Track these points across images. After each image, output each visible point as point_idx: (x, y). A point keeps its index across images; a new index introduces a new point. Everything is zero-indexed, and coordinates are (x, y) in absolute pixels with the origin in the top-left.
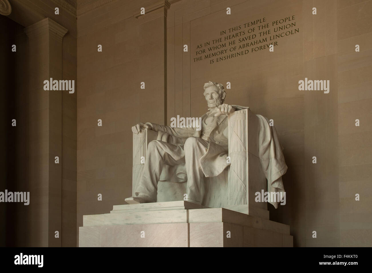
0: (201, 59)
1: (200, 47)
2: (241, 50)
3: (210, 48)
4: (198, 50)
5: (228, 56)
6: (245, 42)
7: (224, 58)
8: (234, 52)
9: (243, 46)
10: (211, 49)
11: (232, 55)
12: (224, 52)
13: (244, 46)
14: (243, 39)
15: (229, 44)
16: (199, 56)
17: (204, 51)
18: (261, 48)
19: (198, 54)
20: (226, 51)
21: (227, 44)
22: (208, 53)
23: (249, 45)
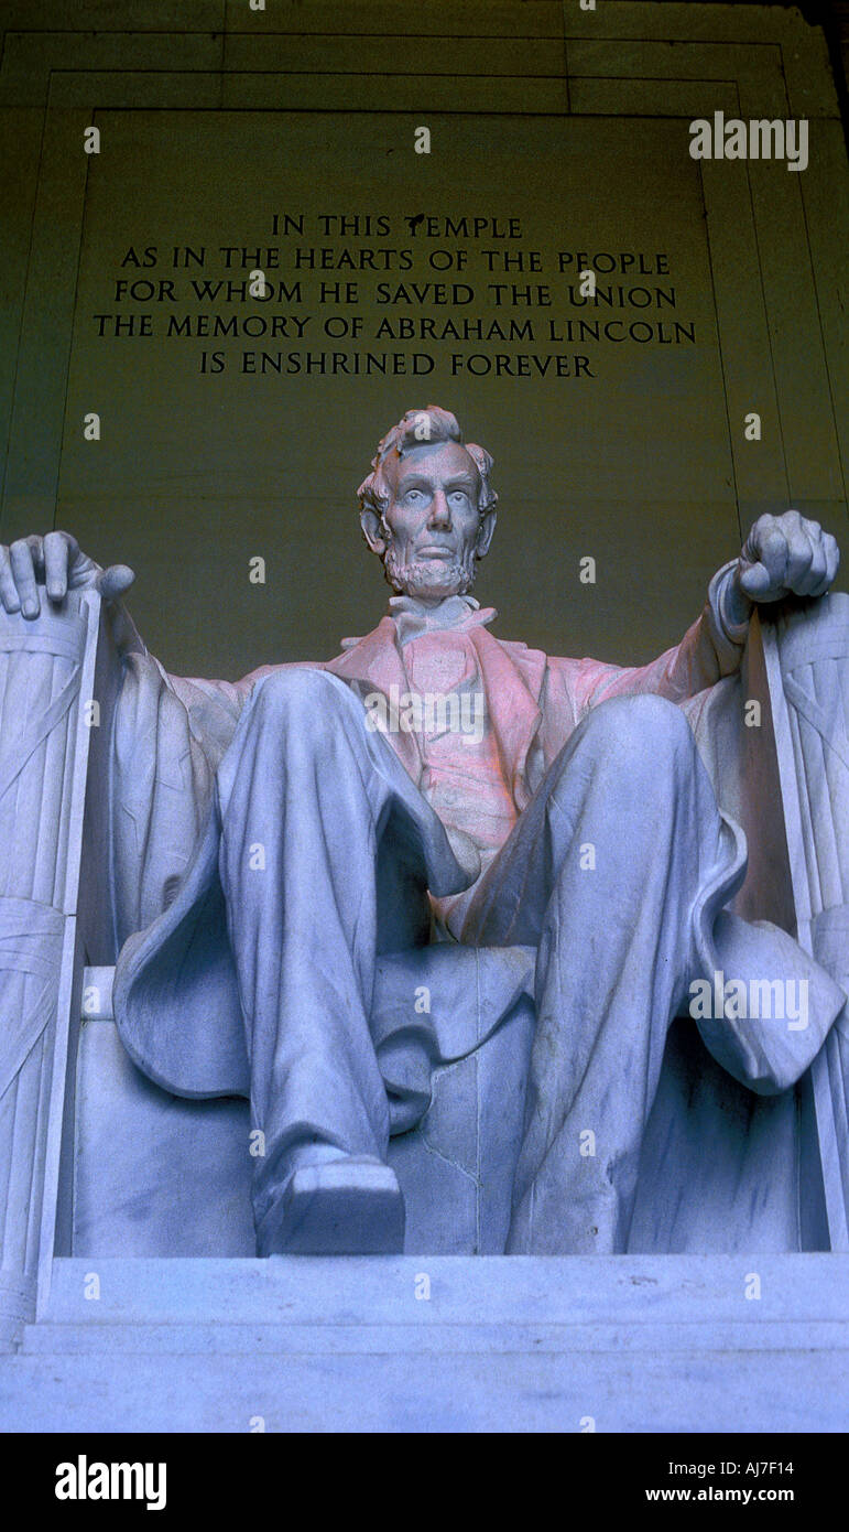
0: (147, 330)
1: (142, 258)
2: (388, 346)
3: (207, 284)
4: (131, 274)
5: (316, 357)
6: (416, 311)
7: (285, 364)
8: (346, 345)
9: (402, 328)
10: (213, 288)
11: (340, 359)
12: (292, 327)
13: (406, 326)
14: (401, 288)
15: (323, 292)
16: (128, 308)
17: (166, 291)
18: (502, 364)
19: (124, 296)
20: (301, 326)
21: (311, 292)
22: (187, 304)
23: (438, 331)
